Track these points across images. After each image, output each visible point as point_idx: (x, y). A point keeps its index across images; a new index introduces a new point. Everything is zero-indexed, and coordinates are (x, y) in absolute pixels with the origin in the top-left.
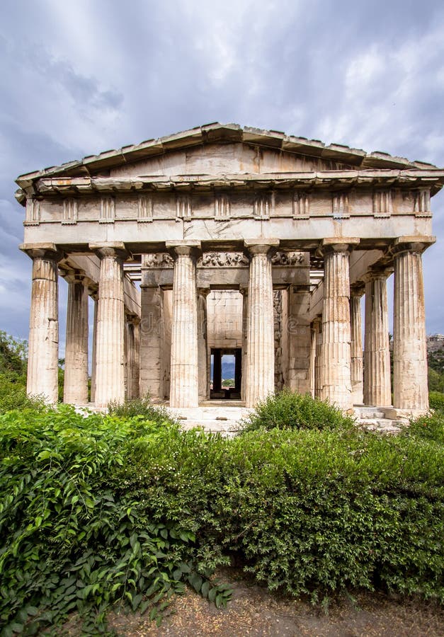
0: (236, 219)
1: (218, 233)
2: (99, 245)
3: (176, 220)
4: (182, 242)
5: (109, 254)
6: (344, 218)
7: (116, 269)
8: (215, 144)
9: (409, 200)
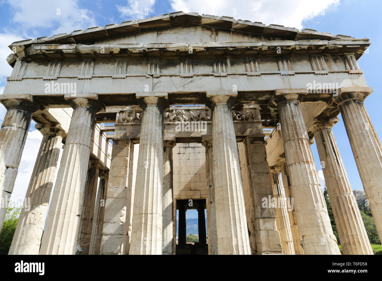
0: (198, 76)
1: (183, 86)
3: (147, 77)
4: (151, 93)
5: (83, 104)
6: (290, 75)
7: (87, 117)
8: (181, 27)
9: (339, 62)
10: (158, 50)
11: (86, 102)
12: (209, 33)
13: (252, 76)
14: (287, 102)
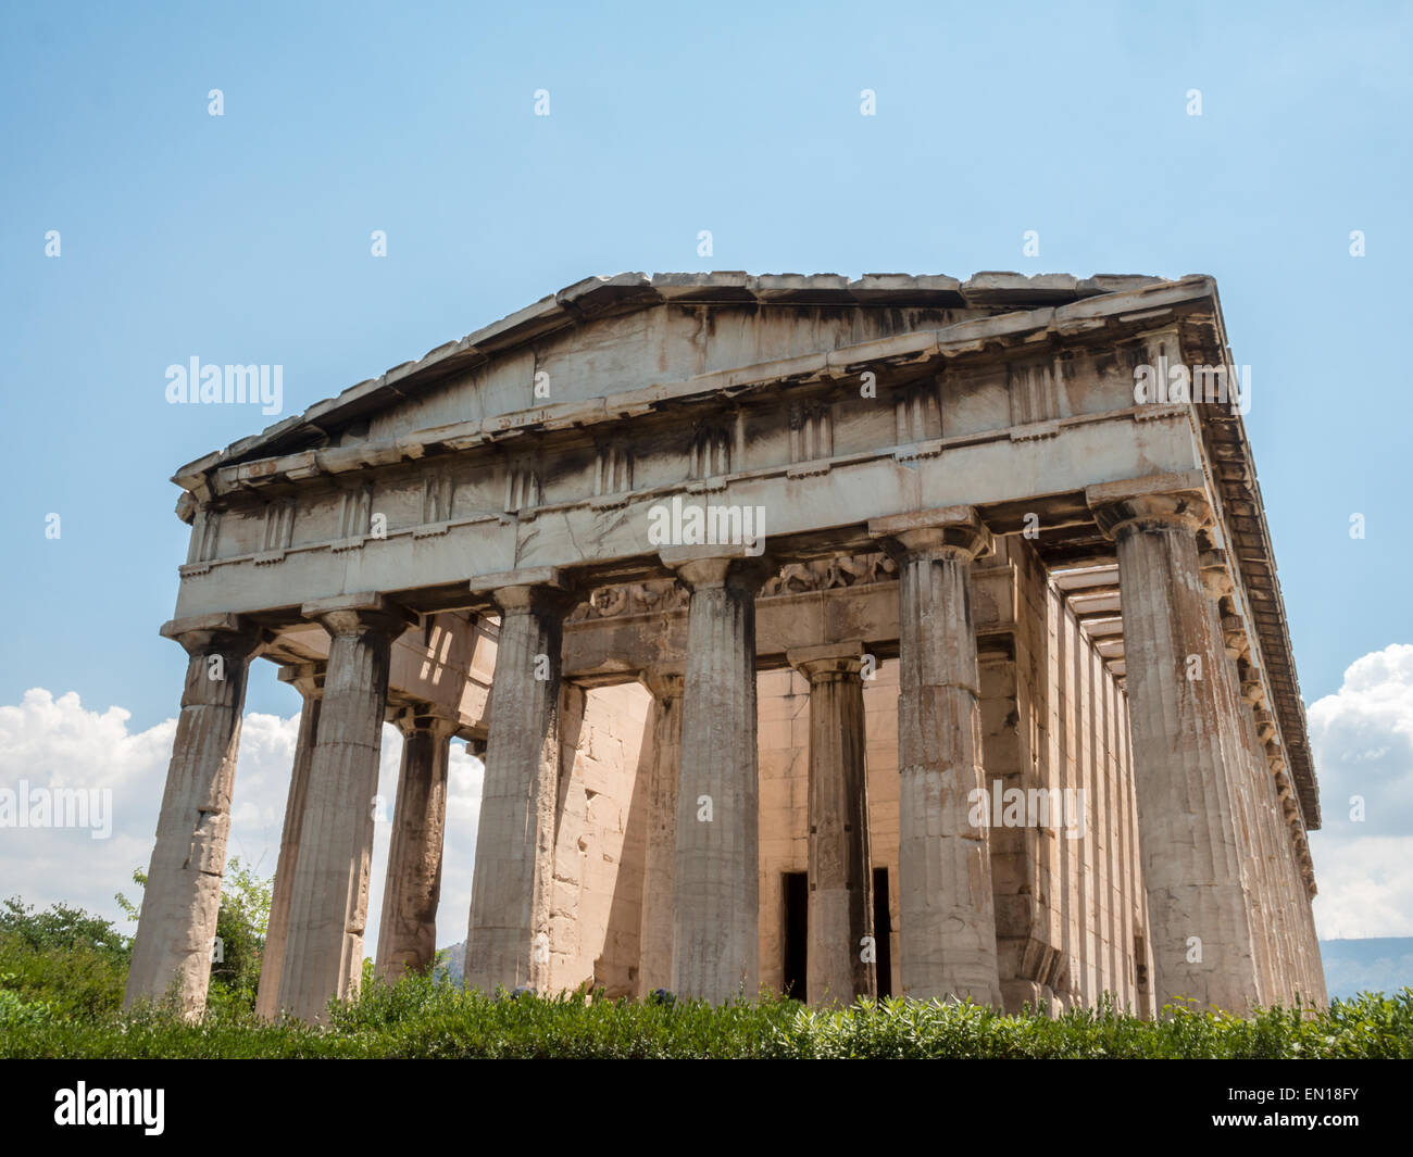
0: (643, 498)
1: (599, 541)
2: (325, 605)
3: (501, 520)
4: (508, 575)
5: (347, 625)
6: (927, 456)
7: (360, 662)
8: (605, 318)
9: (1117, 373)
10: (521, 432)
11: (353, 619)
12: (687, 325)
13: (801, 477)
14: (911, 558)
